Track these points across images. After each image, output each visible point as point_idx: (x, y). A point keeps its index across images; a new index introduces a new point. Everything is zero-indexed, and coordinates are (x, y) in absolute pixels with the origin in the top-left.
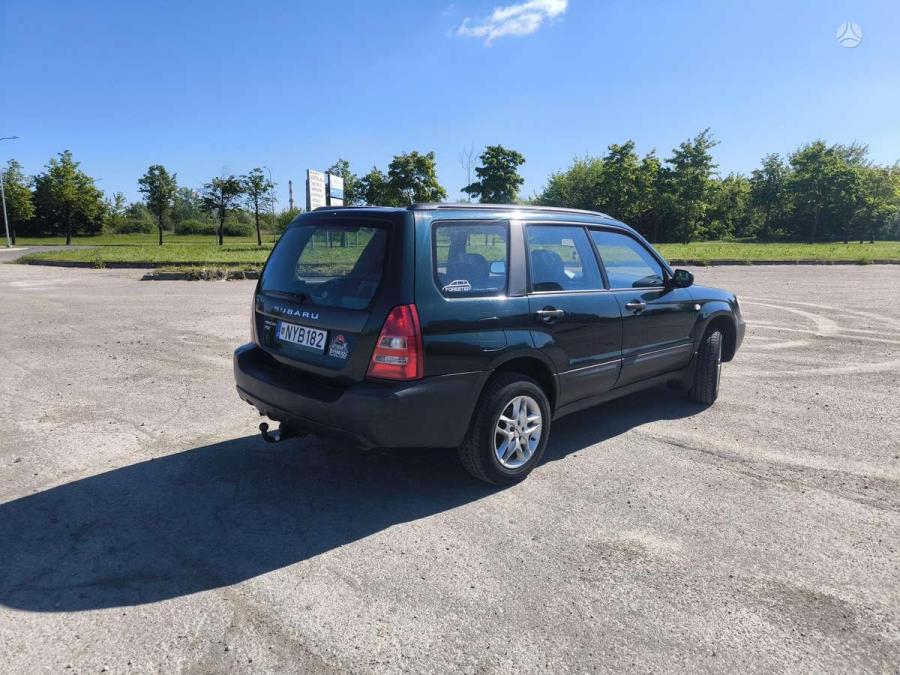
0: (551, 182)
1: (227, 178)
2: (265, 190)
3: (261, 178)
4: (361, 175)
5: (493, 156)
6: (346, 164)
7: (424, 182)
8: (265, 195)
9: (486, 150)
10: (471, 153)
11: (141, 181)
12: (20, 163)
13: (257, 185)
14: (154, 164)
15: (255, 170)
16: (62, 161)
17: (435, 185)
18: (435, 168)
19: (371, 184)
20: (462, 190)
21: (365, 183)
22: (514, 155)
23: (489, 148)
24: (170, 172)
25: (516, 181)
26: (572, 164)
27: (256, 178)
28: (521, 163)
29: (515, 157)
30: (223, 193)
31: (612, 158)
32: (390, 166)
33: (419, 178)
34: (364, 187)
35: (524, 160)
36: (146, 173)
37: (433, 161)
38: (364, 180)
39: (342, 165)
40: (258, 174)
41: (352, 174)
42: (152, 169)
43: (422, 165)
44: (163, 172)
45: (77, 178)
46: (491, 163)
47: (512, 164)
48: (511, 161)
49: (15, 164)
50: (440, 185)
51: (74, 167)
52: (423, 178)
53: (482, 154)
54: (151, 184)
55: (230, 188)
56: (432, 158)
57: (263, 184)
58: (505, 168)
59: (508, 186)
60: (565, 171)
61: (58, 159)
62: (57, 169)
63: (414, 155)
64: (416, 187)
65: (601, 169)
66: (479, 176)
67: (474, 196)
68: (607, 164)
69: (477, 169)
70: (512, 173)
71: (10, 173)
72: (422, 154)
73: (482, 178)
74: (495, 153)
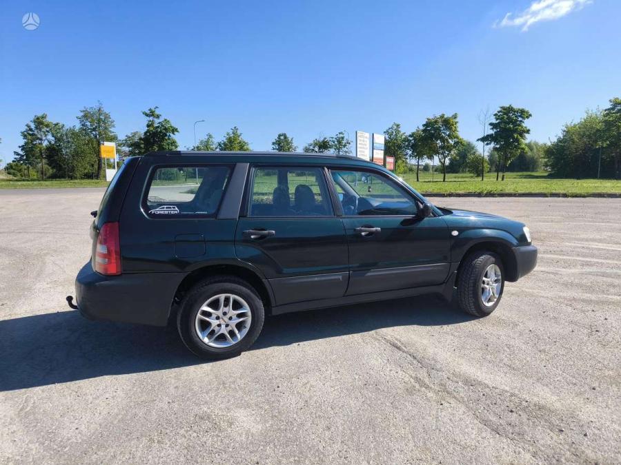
0: (565, 131)
1: (322, 139)
2: (345, 146)
3: (343, 138)
4: (408, 133)
5: (505, 114)
6: (398, 126)
7: (449, 135)
8: (345, 149)
9: (500, 109)
10: (487, 111)
11: (273, 144)
12: (213, 136)
13: (340, 142)
14: (281, 133)
15: (340, 133)
16: (233, 133)
17: (457, 137)
18: (458, 125)
19: (415, 139)
20: (478, 140)
21: (411, 139)
22: (522, 111)
23: (501, 108)
24: (289, 136)
25: (524, 131)
26: (585, 116)
27: (340, 138)
28: (528, 117)
29: (524, 114)
30: (319, 149)
31: (613, 109)
32: (424, 125)
33: (445, 133)
34: (410, 141)
35: (530, 115)
36: (276, 138)
37: (456, 120)
38: (410, 136)
39: (395, 127)
40: (341, 135)
41: (402, 133)
42: (280, 136)
43: (448, 123)
44: (285, 137)
45: (240, 143)
46: (503, 118)
47: (520, 119)
48: (520, 116)
49: (210, 136)
50: (461, 137)
51: (239, 136)
52: (448, 133)
53: (496, 112)
54: (279, 145)
55: (324, 145)
56: (455, 118)
57: (344, 142)
58: (515, 123)
59: (516, 136)
60: (577, 121)
61: (231, 132)
62: (230, 138)
63: (442, 116)
64: (443, 140)
65: (601, 118)
66: (492, 129)
67: (487, 144)
68: (608, 114)
69: (491, 124)
70: (519, 125)
71: (207, 142)
72: (448, 115)
73: (495, 130)
74: (507, 111)
